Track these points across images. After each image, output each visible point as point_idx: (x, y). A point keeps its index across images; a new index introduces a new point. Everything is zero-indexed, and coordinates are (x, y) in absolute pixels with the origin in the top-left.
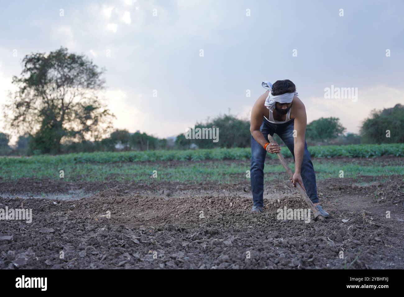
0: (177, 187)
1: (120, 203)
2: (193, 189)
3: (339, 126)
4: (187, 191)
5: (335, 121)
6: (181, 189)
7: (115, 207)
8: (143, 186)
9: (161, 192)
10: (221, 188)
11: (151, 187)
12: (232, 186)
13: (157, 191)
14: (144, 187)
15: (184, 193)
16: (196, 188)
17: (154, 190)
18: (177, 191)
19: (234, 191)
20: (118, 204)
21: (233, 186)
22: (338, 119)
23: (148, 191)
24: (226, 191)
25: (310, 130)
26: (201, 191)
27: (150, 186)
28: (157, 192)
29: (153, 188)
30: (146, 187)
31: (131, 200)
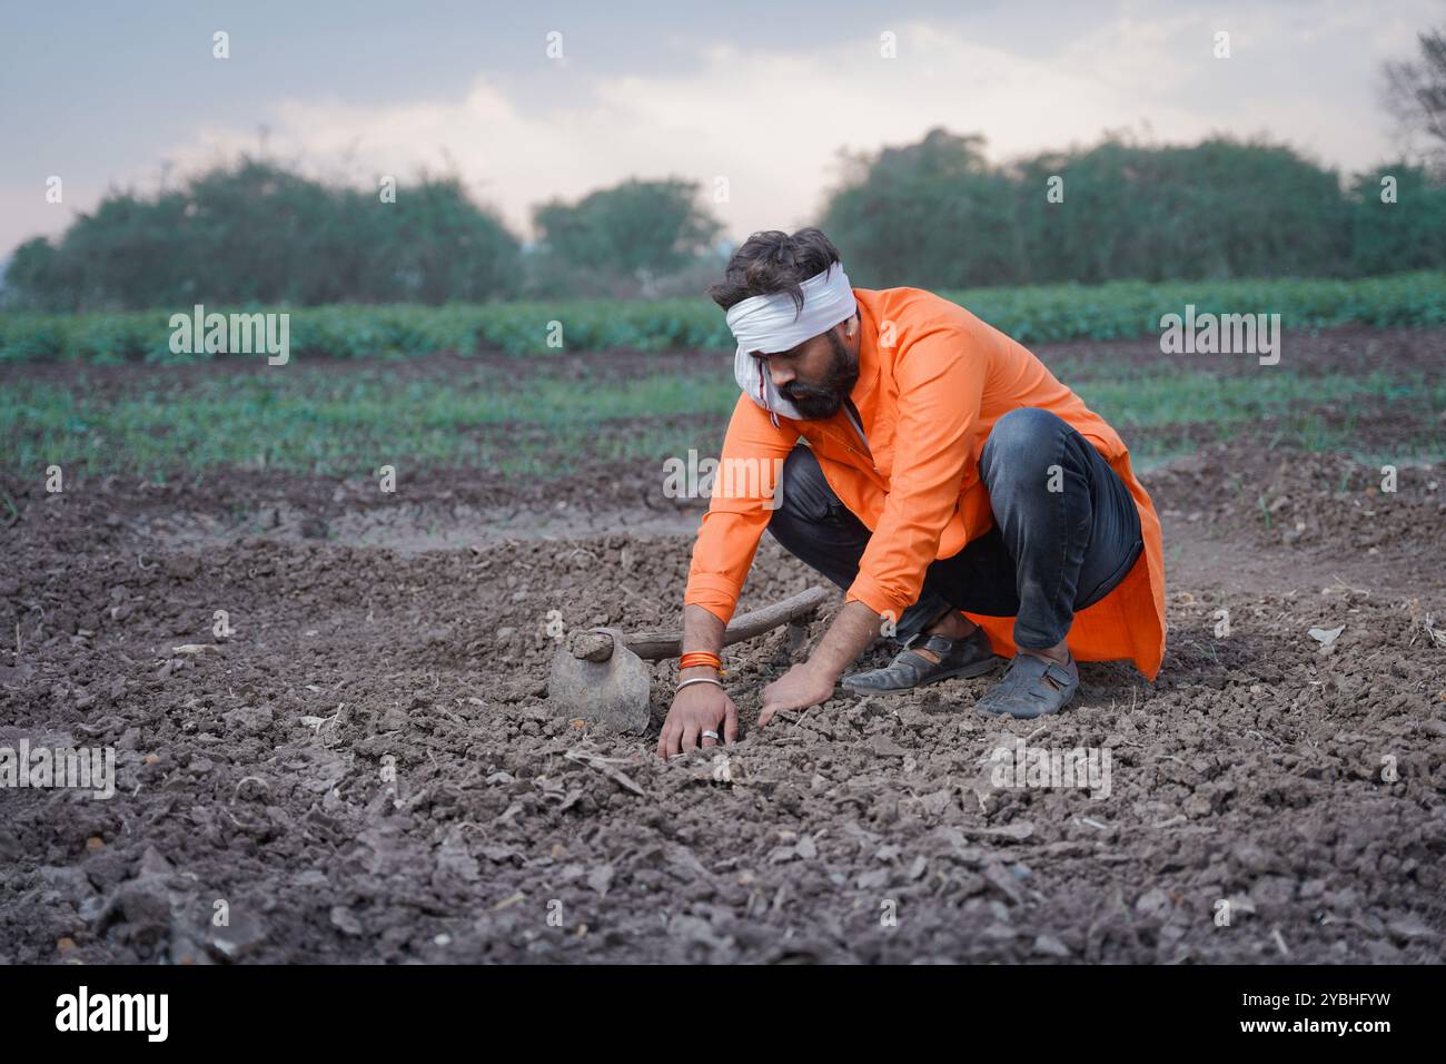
0: (339, 495)
1: (188, 579)
2: (415, 502)
3: (700, 215)
4: (390, 510)
5: (685, 195)
6: (358, 502)
7: (171, 600)
8: (168, 491)
9: (265, 516)
10: (545, 496)
11: (212, 497)
12: (590, 486)
13: (246, 513)
14: (177, 497)
15: (380, 523)
16: (430, 498)
17: (229, 509)
18: (341, 512)
19: (610, 506)
20: (179, 584)
21: (595, 483)
22: (694, 187)
23: (202, 517)
24: (572, 510)
25: (582, 229)
26: (459, 510)
27: (208, 492)
28: (245, 519)
29: (221, 498)
30: (187, 497)
31: (238, 568)
